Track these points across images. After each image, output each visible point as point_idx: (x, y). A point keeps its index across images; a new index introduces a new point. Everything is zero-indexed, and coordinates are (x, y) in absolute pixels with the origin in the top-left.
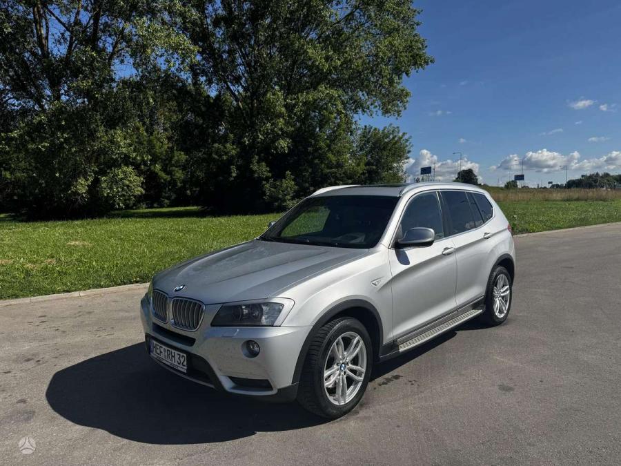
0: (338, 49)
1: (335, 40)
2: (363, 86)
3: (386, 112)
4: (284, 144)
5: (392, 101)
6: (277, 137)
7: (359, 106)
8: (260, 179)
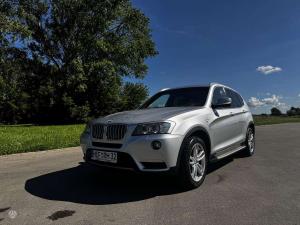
0: (113, 44)
1: (112, 39)
2: (126, 63)
3: (137, 77)
4: (82, 87)
5: (140, 71)
6: (78, 83)
7: (123, 72)
8: (68, 106)
